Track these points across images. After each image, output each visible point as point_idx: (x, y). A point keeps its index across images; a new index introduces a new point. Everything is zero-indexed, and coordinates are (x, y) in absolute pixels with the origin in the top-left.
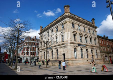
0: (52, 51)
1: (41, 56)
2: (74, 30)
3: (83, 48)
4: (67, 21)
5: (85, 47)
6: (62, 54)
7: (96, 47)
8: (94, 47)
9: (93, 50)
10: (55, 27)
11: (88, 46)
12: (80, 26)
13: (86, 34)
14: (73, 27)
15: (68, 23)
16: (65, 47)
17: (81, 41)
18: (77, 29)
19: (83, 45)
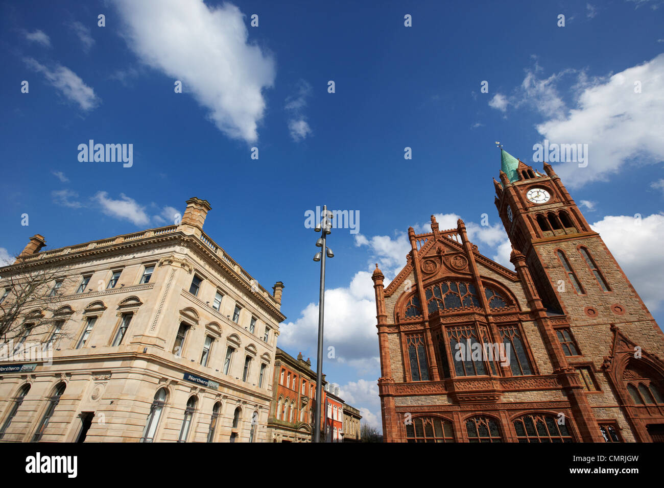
0: (26, 388)
2: (190, 305)
3: (201, 396)
4: (176, 256)
5: (215, 389)
6: (76, 414)
8: (252, 398)
9: (244, 410)
10: (113, 265)
12: (222, 295)
13: (236, 332)
14: (190, 291)
15: (175, 268)
16: (111, 374)
17: (204, 362)
18: (208, 302)
19: (207, 380)
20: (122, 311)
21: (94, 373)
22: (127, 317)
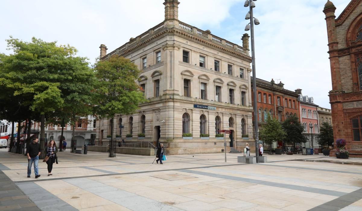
0: (131, 119)
1: (102, 131)
2: (186, 69)
3: (206, 114)
4: (168, 43)
5: (215, 110)
6: (154, 127)
7: (244, 110)
8: (239, 112)
9: (234, 118)
10: (141, 55)
11: (222, 107)
12: (204, 57)
13: (219, 77)
14: (183, 61)
15: (171, 51)
16: (160, 110)
17: (203, 97)
18: (196, 64)
19: (207, 106)
20: (154, 80)
21: (153, 110)
22: (157, 82)
